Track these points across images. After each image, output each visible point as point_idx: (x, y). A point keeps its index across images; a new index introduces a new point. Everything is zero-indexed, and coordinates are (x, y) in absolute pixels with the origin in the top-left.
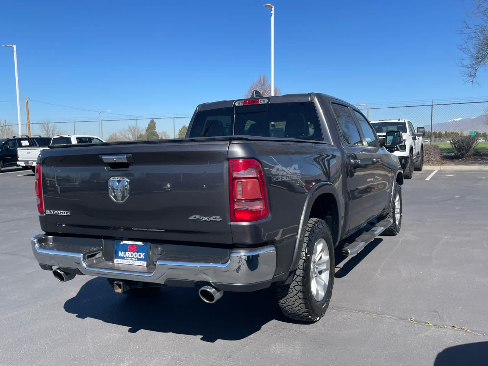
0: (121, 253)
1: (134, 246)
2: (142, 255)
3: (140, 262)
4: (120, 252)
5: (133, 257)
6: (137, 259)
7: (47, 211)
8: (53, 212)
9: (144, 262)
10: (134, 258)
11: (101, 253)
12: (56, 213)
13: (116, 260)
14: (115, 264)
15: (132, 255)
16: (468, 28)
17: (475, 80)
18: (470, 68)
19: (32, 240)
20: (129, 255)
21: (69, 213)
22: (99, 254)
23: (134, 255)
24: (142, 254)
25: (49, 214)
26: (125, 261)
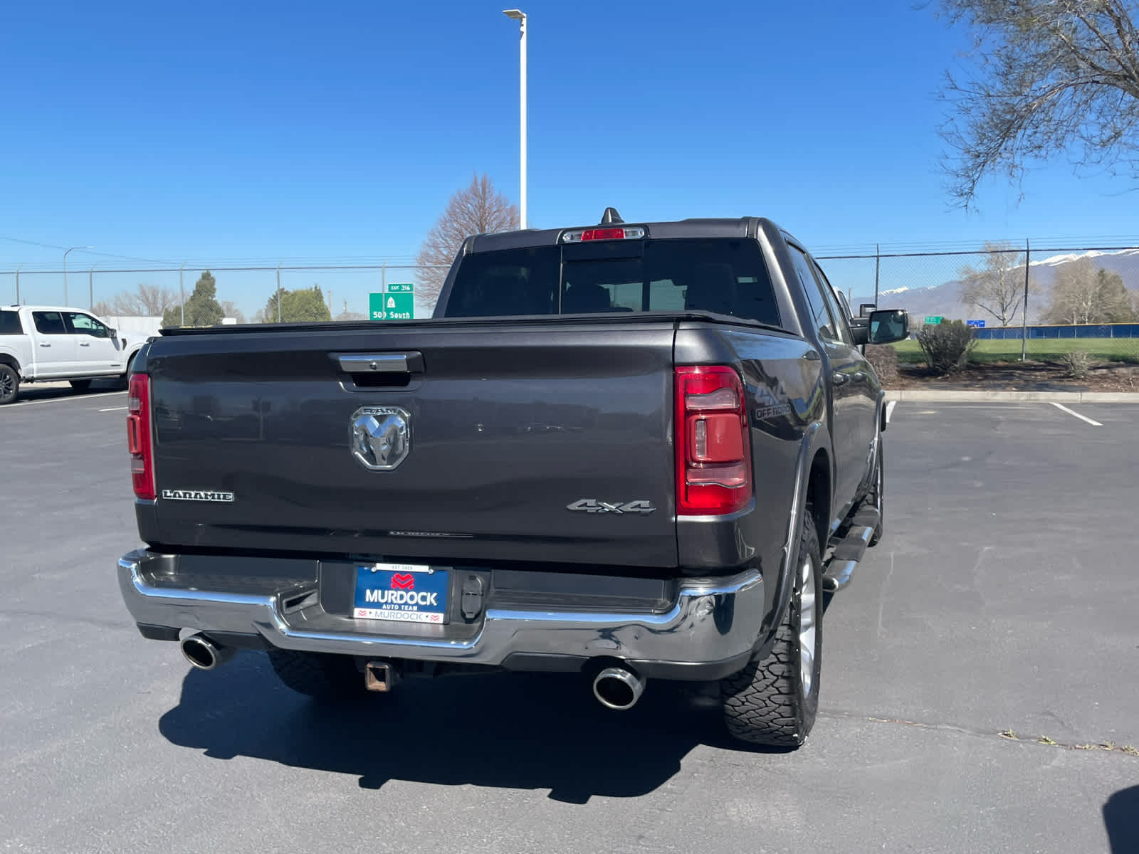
0: (372, 594)
1: (408, 577)
2: (431, 598)
3: (425, 614)
4: (368, 592)
5: (406, 603)
6: (415, 608)
7: (166, 493)
8: (185, 494)
9: (435, 614)
10: (409, 605)
11: (315, 595)
12: (193, 496)
13: (357, 612)
14: (356, 620)
15: (402, 597)
16: (956, 88)
17: (971, 204)
18: (962, 175)
19: (121, 564)
20: (393, 598)
21: (231, 497)
22: (311, 596)
23: (407, 597)
24: (429, 594)
25: (172, 498)
26: (385, 614)
